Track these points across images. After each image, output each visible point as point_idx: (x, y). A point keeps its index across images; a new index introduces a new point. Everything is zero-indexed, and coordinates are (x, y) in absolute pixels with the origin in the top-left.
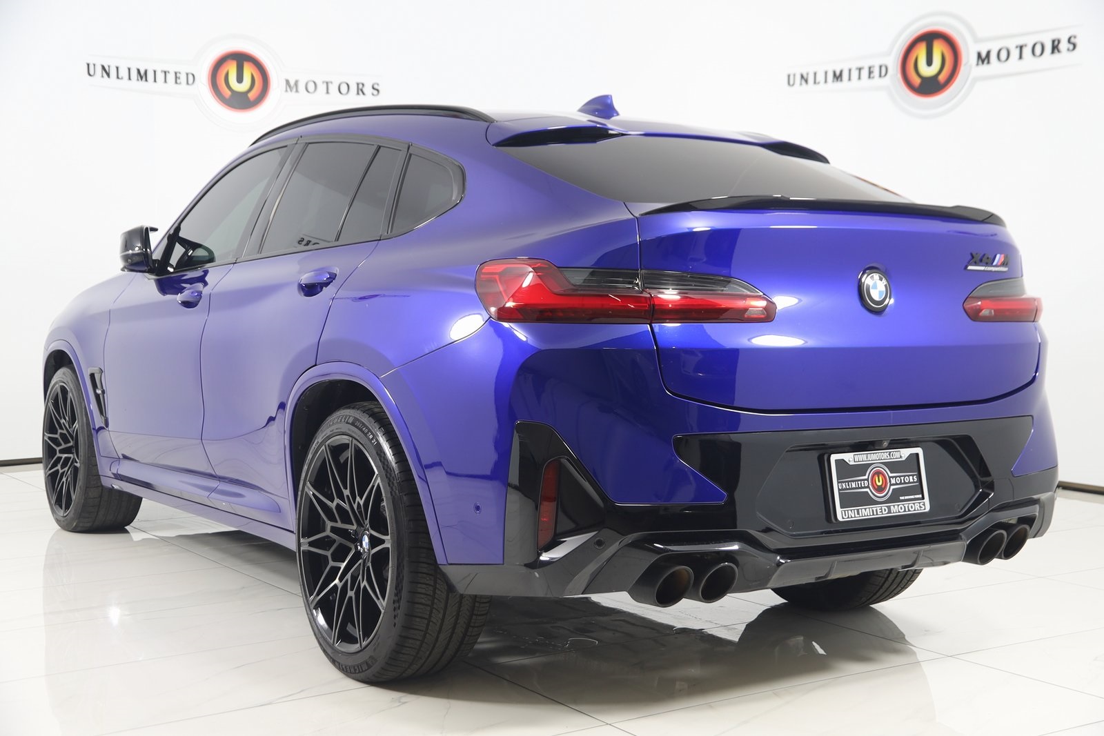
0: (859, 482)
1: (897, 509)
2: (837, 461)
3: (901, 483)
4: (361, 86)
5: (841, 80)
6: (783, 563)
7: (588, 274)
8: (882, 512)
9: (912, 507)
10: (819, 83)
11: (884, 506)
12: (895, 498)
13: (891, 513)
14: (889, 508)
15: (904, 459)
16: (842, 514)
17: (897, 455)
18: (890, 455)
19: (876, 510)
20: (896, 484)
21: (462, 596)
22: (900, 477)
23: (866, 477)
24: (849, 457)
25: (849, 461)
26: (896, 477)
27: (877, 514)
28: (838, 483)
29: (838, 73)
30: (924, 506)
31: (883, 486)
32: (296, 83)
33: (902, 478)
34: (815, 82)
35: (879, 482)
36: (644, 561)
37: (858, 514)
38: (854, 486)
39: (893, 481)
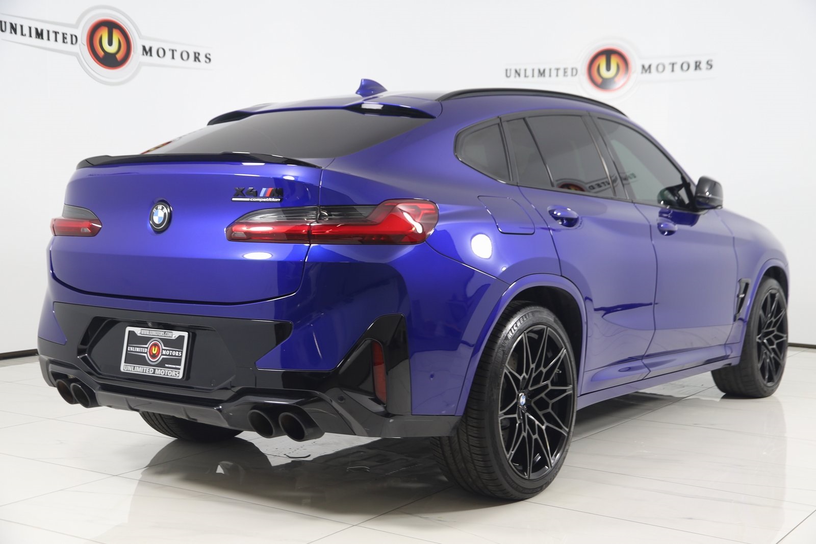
0: (141, 349)
1: (160, 372)
2: (129, 331)
3: (169, 355)
4: (197, 55)
5: (544, 76)
8: (150, 372)
9: (170, 373)
10: (528, 77)
11: (152, 369)
12: (162, 364)
13: (154, 374)
14: (155, 370)
15: (173, 338)
16: (124, 368)
17: (170, 334)
18: (166, 334)
19: (146, 370)
20: (166, 355)
22: (169, 350)
23: (146, 346)
24: (138, 331)
25: (137, 333)
26: (167, 350)
27: (146, 373)
28: (127, 346)
29: (542, 71)
30: (177, 373)
31: (157, 355)
32: (150, 49)
33: (171, 352)
34: (525, 76)
35: (155, 351)
37: (134, 369)
38: (137, 350)
39: (164, 352)
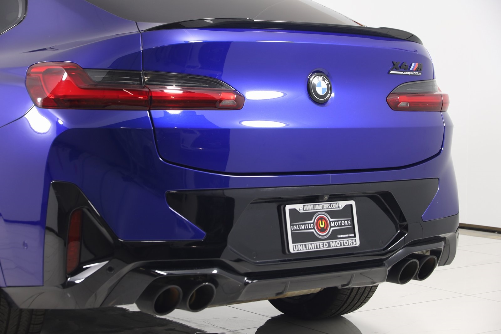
0: (307, 225)
1: (335, 244)
2: (290, 210)
3: (338, 226)
6: (248, 283)
7: (106, 73)
8: (323, 246)
9: (346, 243)
11: (325, 242)
12: (334, 236)
13: (330, 247)
14: (329, 243)
15: (341, 208)
16: (293, 248)
17: (336, 206)
18: (330, 205)
19: (319, 245)
20: (335, 226)
21: (21, 310)
22: (338, 221)
23: (312, 221)
24: (299, 207)
25: (300, 210)
26: (335, 221)
27: (320, 248)
28: (291, 225)
30: (357, 242)
31: (325, 228)
33: (340, 222)
35: (322, 225)
36: (145, 281)
37: (306, 247)
38: (303, 227)
39: (333, 224)
